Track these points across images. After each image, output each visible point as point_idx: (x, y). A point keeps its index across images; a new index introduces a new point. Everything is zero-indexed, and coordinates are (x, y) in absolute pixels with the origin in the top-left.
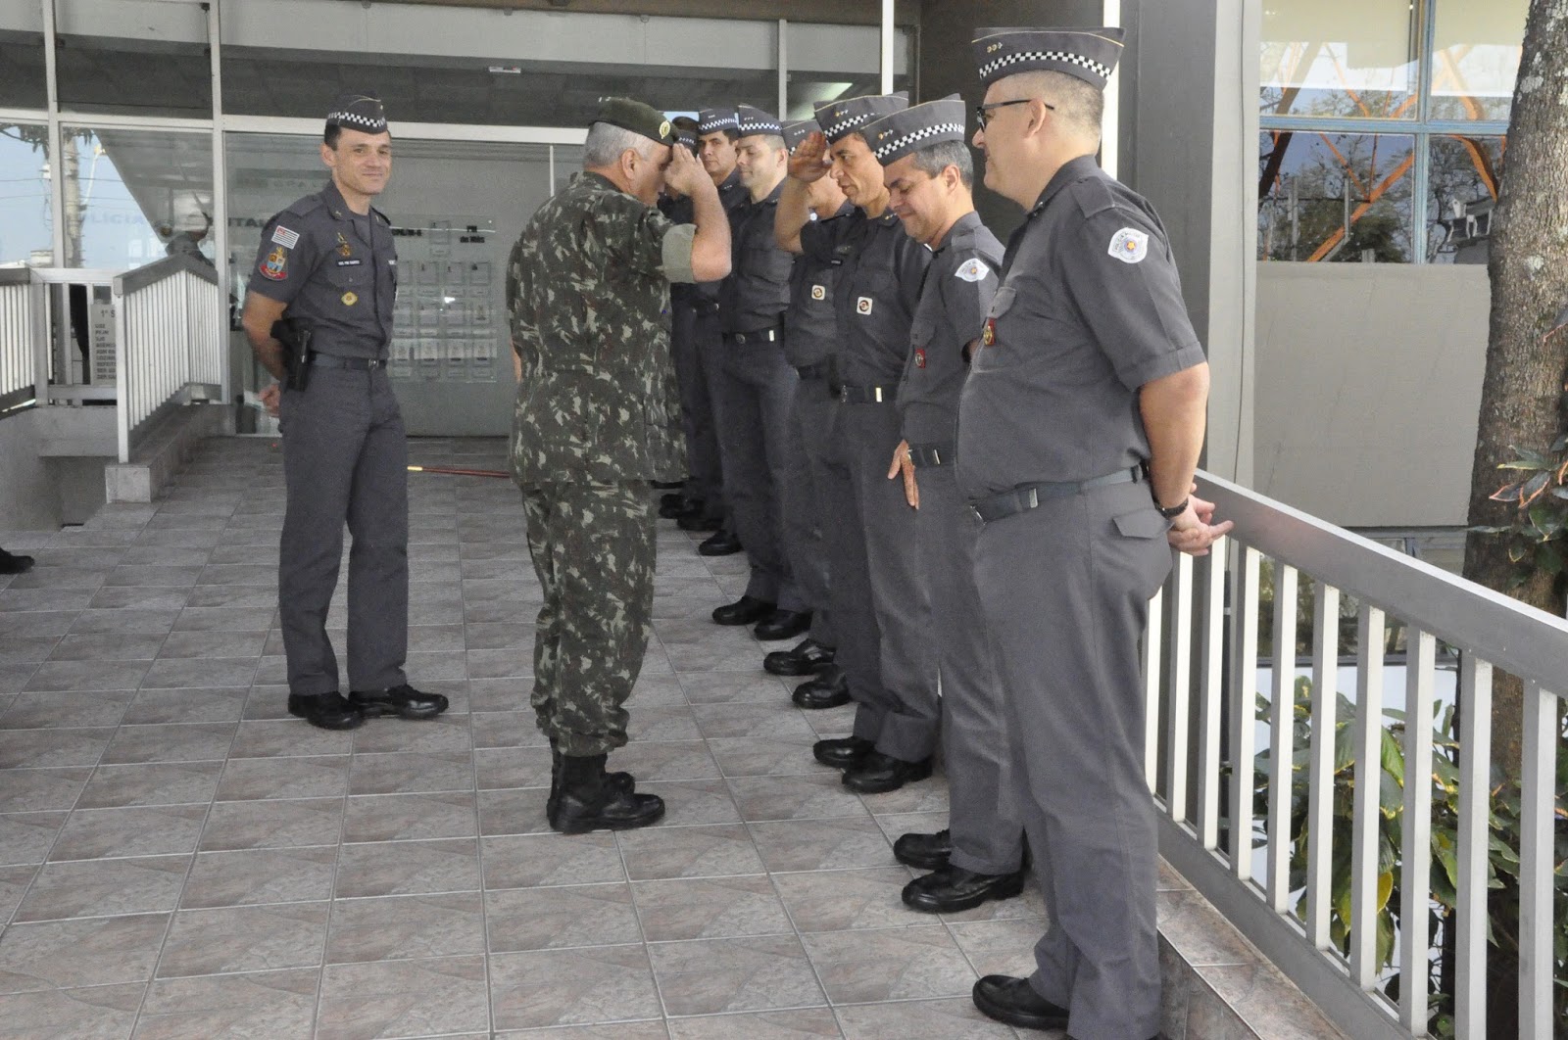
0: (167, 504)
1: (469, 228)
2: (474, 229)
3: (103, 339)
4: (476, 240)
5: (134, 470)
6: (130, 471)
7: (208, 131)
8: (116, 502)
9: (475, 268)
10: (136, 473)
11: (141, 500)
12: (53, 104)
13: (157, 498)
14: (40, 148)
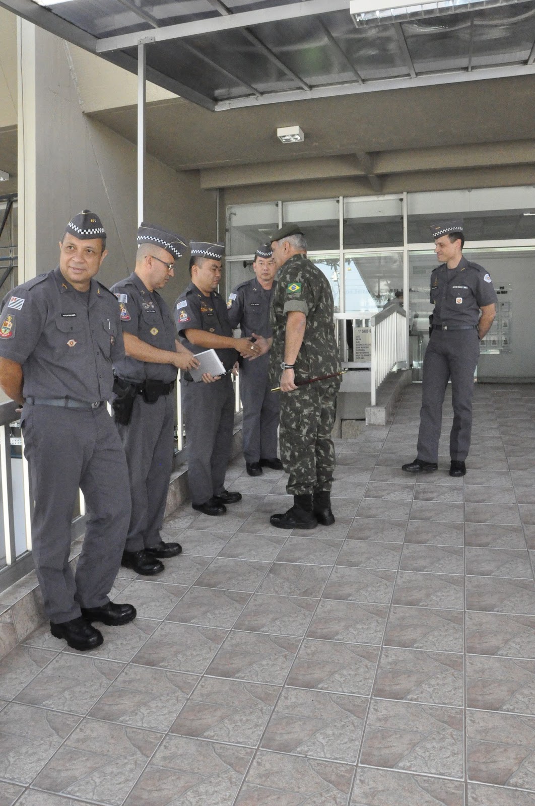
0: (393, 426)
1: (501, 288)
2: (503, 288)
3: (359, 342)
4: (503, 292)
5: (379, 409)
6: (376, 410)
7: (402, 251)
8: (370, 425)
9: (503, 305)
10: (379, 411)
11: (381, 424)
12: (341, 246)
13: (388, 423)
14: (333, 268)
